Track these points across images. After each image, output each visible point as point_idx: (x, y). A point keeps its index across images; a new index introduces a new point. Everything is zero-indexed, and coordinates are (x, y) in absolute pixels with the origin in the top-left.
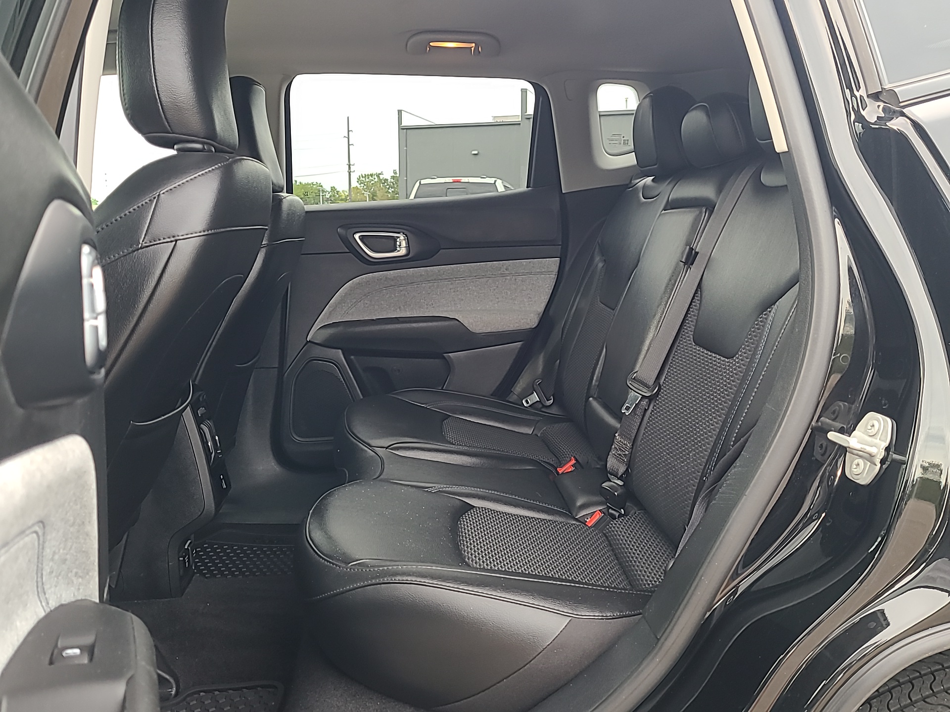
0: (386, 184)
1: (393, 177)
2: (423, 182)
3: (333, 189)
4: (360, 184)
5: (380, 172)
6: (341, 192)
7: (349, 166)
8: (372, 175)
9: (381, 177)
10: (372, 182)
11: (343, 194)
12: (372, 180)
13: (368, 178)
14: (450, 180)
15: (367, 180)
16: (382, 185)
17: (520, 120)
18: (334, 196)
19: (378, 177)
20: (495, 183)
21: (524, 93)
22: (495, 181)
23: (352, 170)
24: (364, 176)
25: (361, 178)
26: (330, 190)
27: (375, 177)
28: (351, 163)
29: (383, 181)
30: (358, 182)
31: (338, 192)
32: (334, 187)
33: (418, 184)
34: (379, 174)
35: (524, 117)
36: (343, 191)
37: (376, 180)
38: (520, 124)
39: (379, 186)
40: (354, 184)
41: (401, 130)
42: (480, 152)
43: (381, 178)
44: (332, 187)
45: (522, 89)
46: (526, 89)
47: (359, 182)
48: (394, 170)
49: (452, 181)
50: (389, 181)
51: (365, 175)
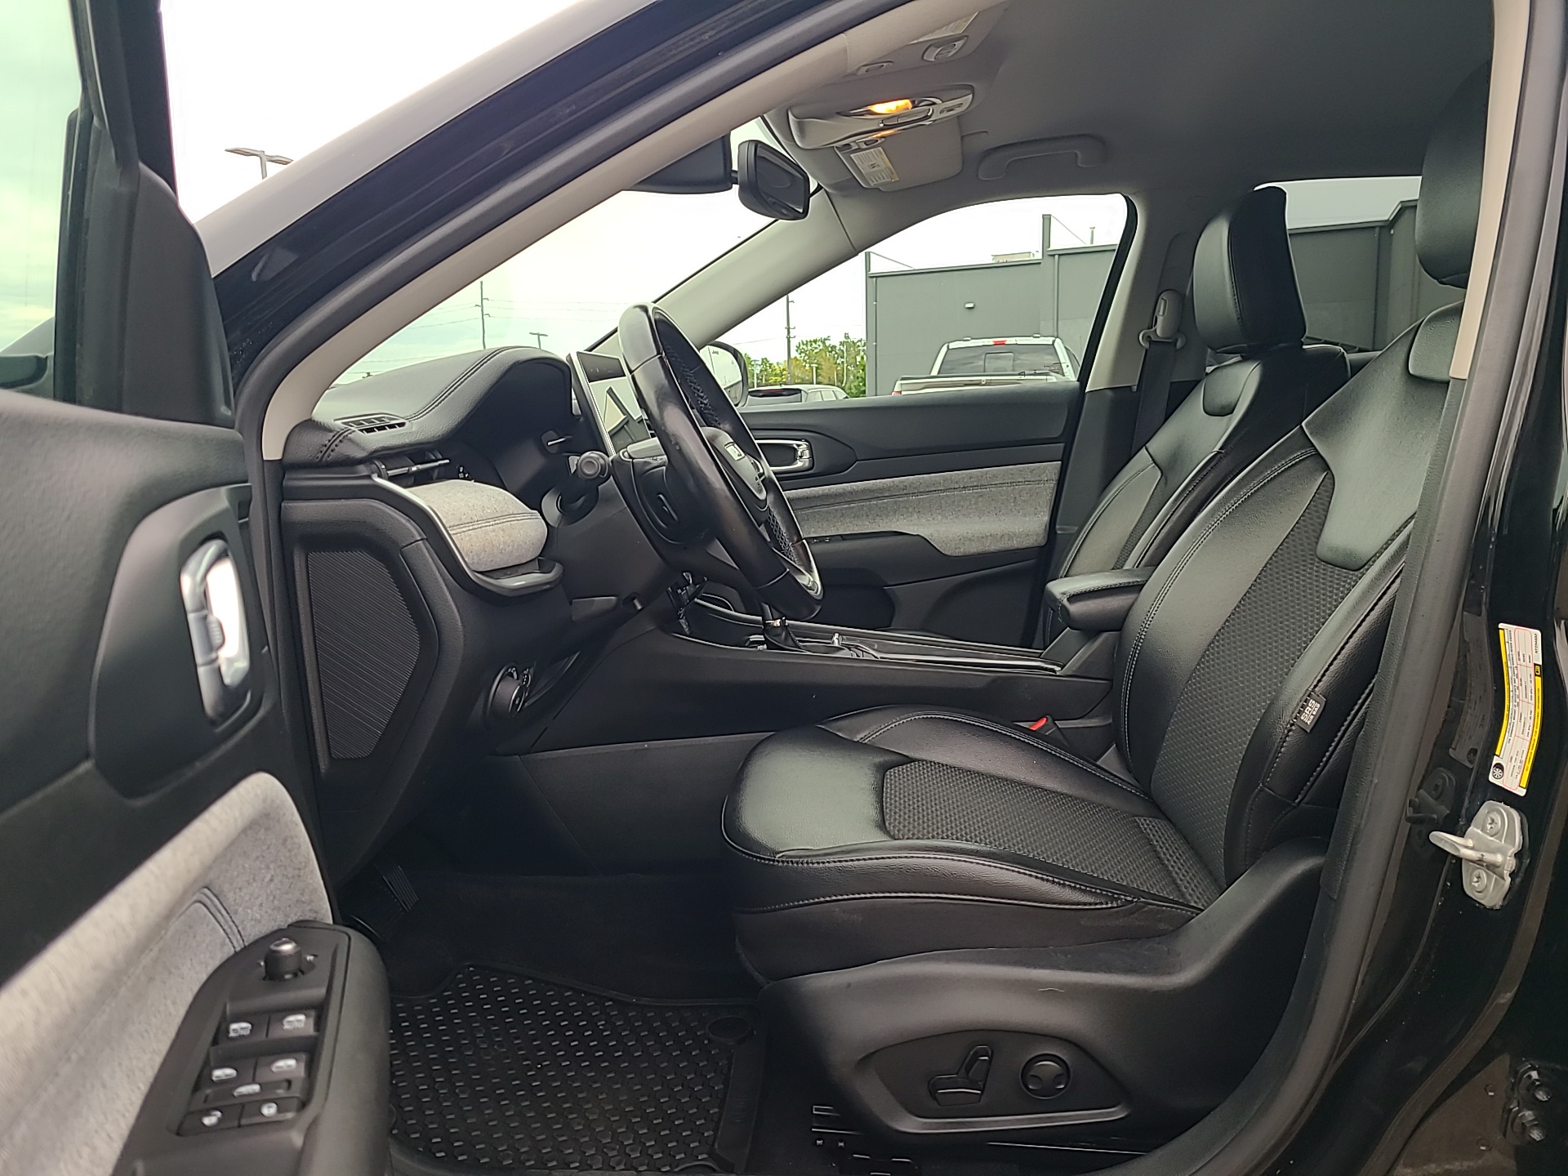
0: (834, 353)
1: (842, 344)
2: (952, 346)
3: (764, 361)
4: (800, 354)
5: (826, 337)
6: (775, 364)
7: (789, 329)
8: (815, 341)
9: (827, 343)
10: (816, 351)
11: (777, 367)
12: (816, 348)
13: (811, 345)
14: (990, 342)
15: (809, 348)
16: (828, 353)
17: (1041, 258)
18: (766, 370)
19: (824, 343)
20: (1053, 344)
21: (1047, 222)
22: (1054, 341)
23: (792, 335)
24: (805, 342)
25: (802, 346)
26: (760, 363)
27: (820, 343)
28: (791, 326)
29: (830, 349)
30: (797, 351)
31: (771, 364)
32: (766, 359)
33: (944, 349)
34: (825, 339)
35: (1046, 254)
36: (778, 364)
37: (821, 347)
38: (1040, 263)
39: (824, 355)
40: (794, 354)
41: (868, 279)
42: (977, 305)
43: (827, 345)
44: (763, 359)
45: (1043, 215)
46: (1050, 215)
47: (799, 351)
48: (846, 334)
49: (992, 343)
50: (837, 348)
51: (807, 342)
